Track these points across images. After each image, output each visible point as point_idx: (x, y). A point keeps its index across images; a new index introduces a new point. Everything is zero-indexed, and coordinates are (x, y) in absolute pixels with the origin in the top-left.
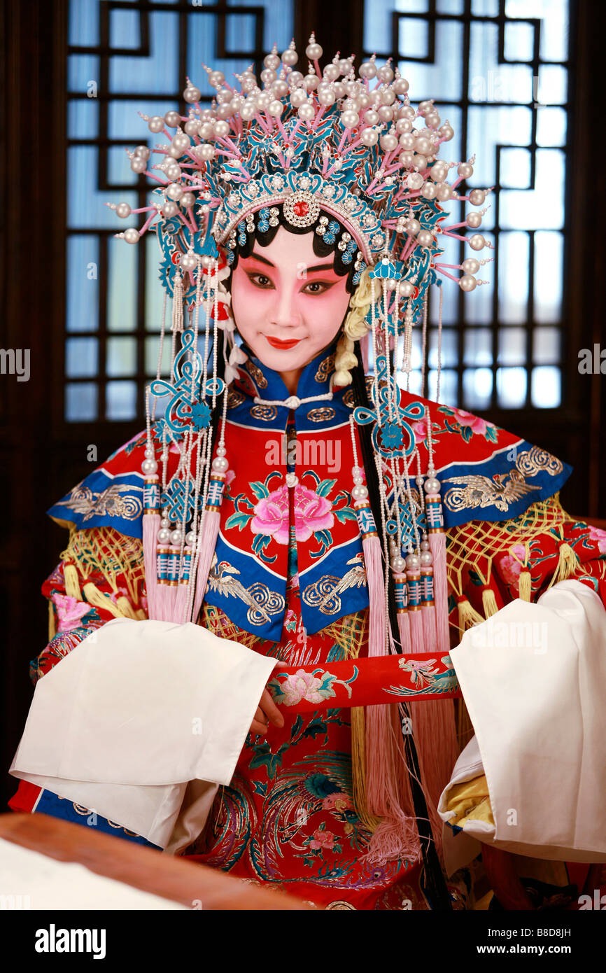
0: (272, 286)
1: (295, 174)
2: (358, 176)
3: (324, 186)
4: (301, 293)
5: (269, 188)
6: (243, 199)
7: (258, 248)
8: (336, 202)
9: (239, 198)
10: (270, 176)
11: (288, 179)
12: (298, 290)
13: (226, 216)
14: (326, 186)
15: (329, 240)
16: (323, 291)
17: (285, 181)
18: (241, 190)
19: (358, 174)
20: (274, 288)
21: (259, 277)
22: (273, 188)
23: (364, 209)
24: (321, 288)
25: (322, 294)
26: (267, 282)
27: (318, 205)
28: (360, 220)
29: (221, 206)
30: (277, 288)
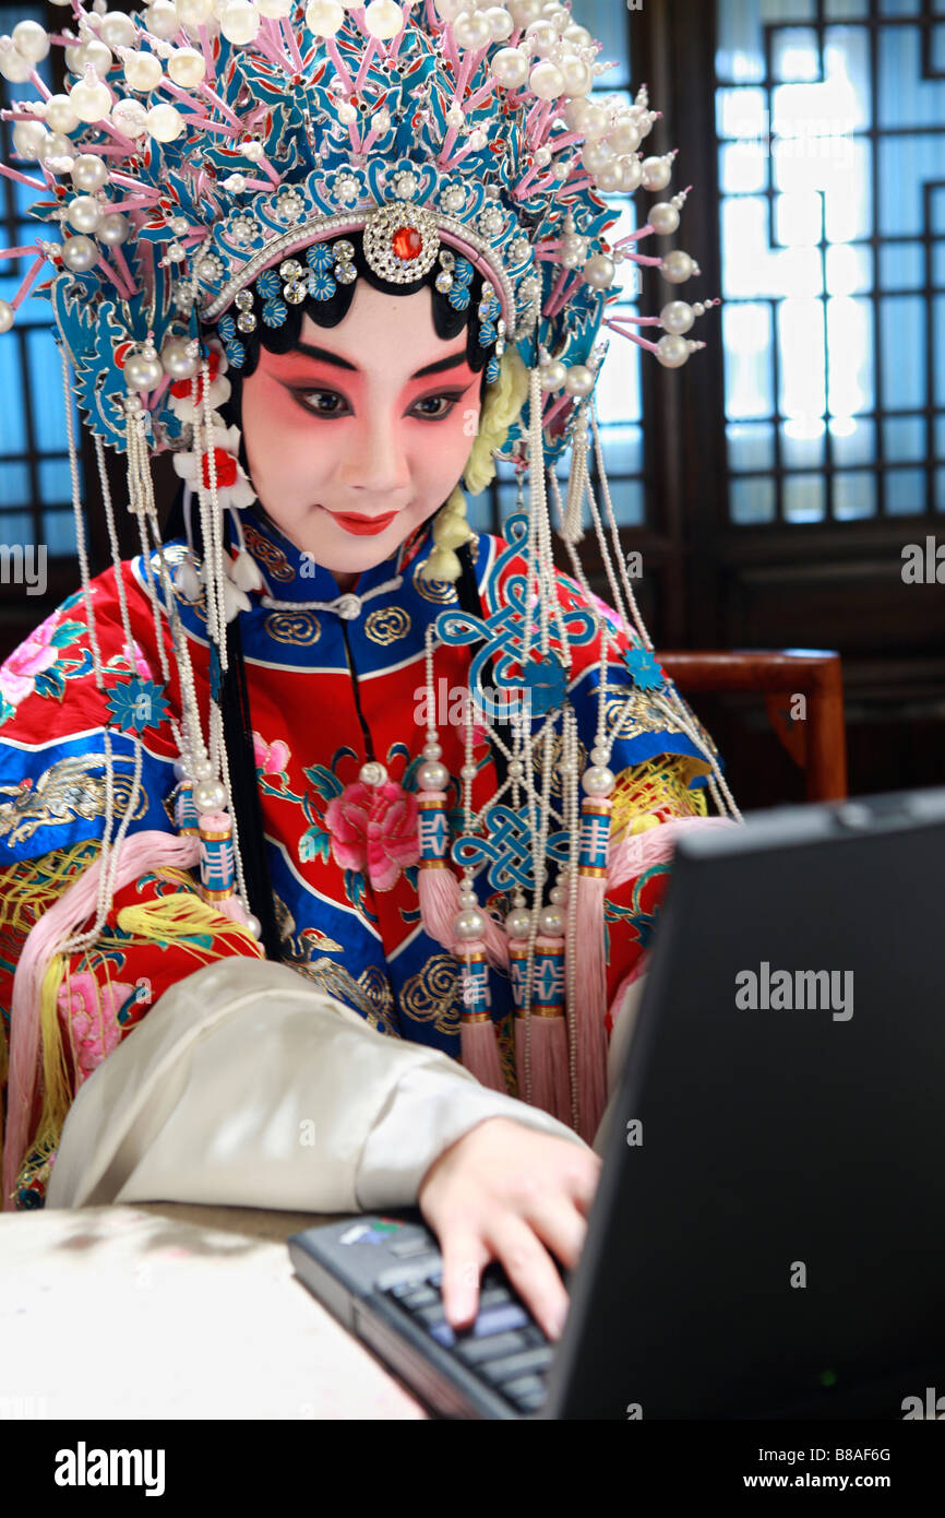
0: (348, 409)
1: (382, 167)
2: (500, 159)
3: (443, 189)
4: (409, 418)
5: (327, 201)
6: (265, 228)
7: (312, 333)
8: (464, 220)
9: (255, 227)
10: (327, 173)
11: (367, 179)
12: (402, 412)
13: (220, 267)
14: (449, 189)
15: (461, 302)
16: (449, 410)
17: (362, 183)
18: (258, 209)
19: (499, 155)
20: (352, 414)
21: (319, 396)
22: (335, 201)
23: (510, 231)
24: (444, 403)
25: (449, 415)
26: (336, 402)
27: (436, 232)
28: (504, 253)
29: (208, 243)
30: (357, 411)
